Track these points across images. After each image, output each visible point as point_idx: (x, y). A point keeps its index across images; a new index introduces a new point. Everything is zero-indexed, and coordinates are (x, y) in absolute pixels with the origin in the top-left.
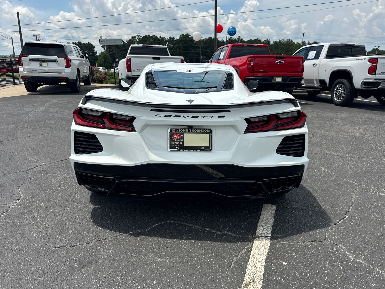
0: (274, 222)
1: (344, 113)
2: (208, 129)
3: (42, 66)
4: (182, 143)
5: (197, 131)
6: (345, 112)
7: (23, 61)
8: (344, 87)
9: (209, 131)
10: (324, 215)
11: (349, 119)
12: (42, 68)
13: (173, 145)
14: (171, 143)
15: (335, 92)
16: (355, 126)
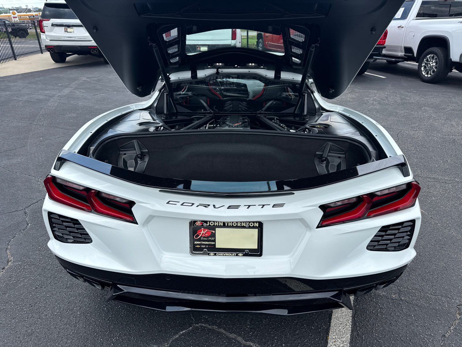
0: (352, 331)
1: (435, 96)
2: (256, 222)
3: (67, 32)
4: (213, 243)
5: (238, 225)
6: (436, 94)
7: (45, 26)
8: (436, 59)
9: (257, 226)
10: (424, 312)
11: (443, 107)
12: (68, 34)
13: (198, 246)
14: (195, 243)
15: (424, 64)
16: (451, 121)
